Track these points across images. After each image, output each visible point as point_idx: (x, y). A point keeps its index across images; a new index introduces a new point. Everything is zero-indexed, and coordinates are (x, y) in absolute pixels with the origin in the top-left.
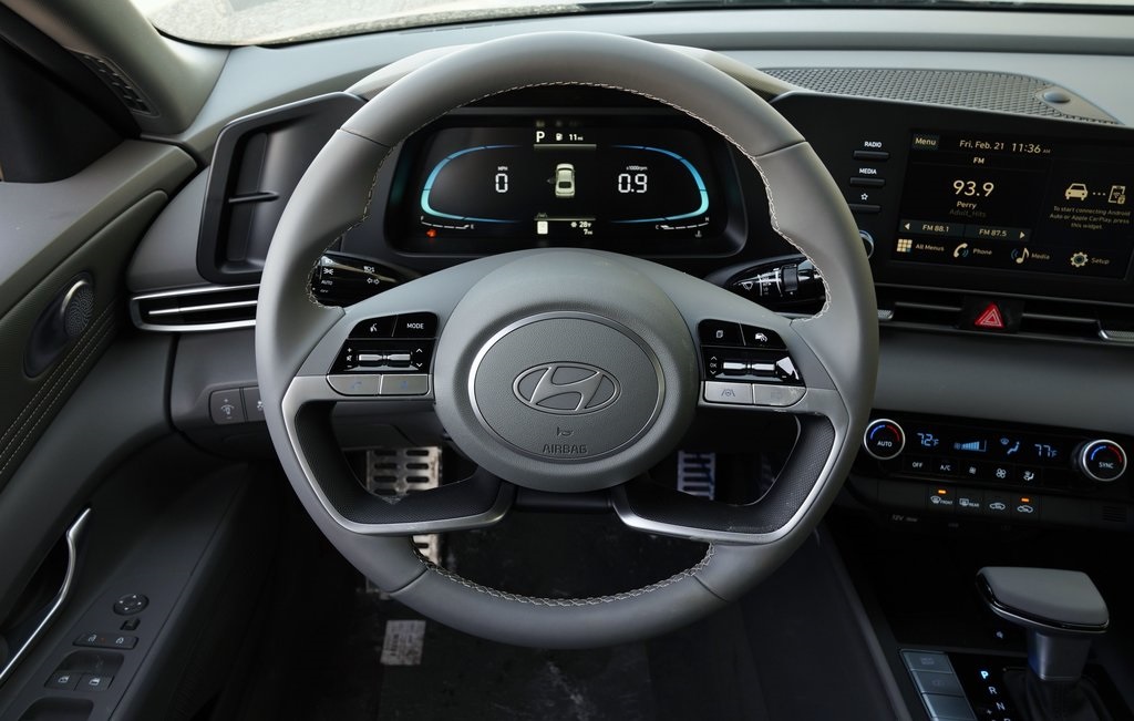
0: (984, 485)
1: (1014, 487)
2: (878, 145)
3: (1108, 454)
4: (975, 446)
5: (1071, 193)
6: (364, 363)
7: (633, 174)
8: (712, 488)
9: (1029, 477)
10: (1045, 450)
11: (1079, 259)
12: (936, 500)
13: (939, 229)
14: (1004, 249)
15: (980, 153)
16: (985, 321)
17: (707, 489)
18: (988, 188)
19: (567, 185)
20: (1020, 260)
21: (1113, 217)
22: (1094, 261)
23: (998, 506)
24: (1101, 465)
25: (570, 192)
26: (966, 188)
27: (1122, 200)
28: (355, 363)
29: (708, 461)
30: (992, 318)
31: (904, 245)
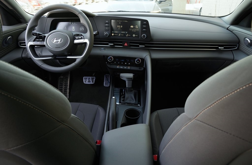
0: (124, 65)
1: (127, 65)
2: (107, 21)
3: (139, 60)
4: (123, 60)
5: (131, 27)
6: (37, 40)
7: (82, 28)
8: (109, 83)
9: (129, 64)
10: (132, 61)
11: (134, 35)
12: (117, 67)
13: (117, 32)
14: (125, 35)
15: (120, 22)
16: (125, 45)
17: (108, 84)
18: (122, 26)
19: (74, 29)
20: (127, 36)
21: (137, 30)
22: (136, 36)
23: (125, 68)
24: (137, 61)
25: (74, 30)
26: (119, 27)
27: (137, 28)
28: (36, 40)
29: (109, 80)
30: (126, 44)
31: (113, 34)
